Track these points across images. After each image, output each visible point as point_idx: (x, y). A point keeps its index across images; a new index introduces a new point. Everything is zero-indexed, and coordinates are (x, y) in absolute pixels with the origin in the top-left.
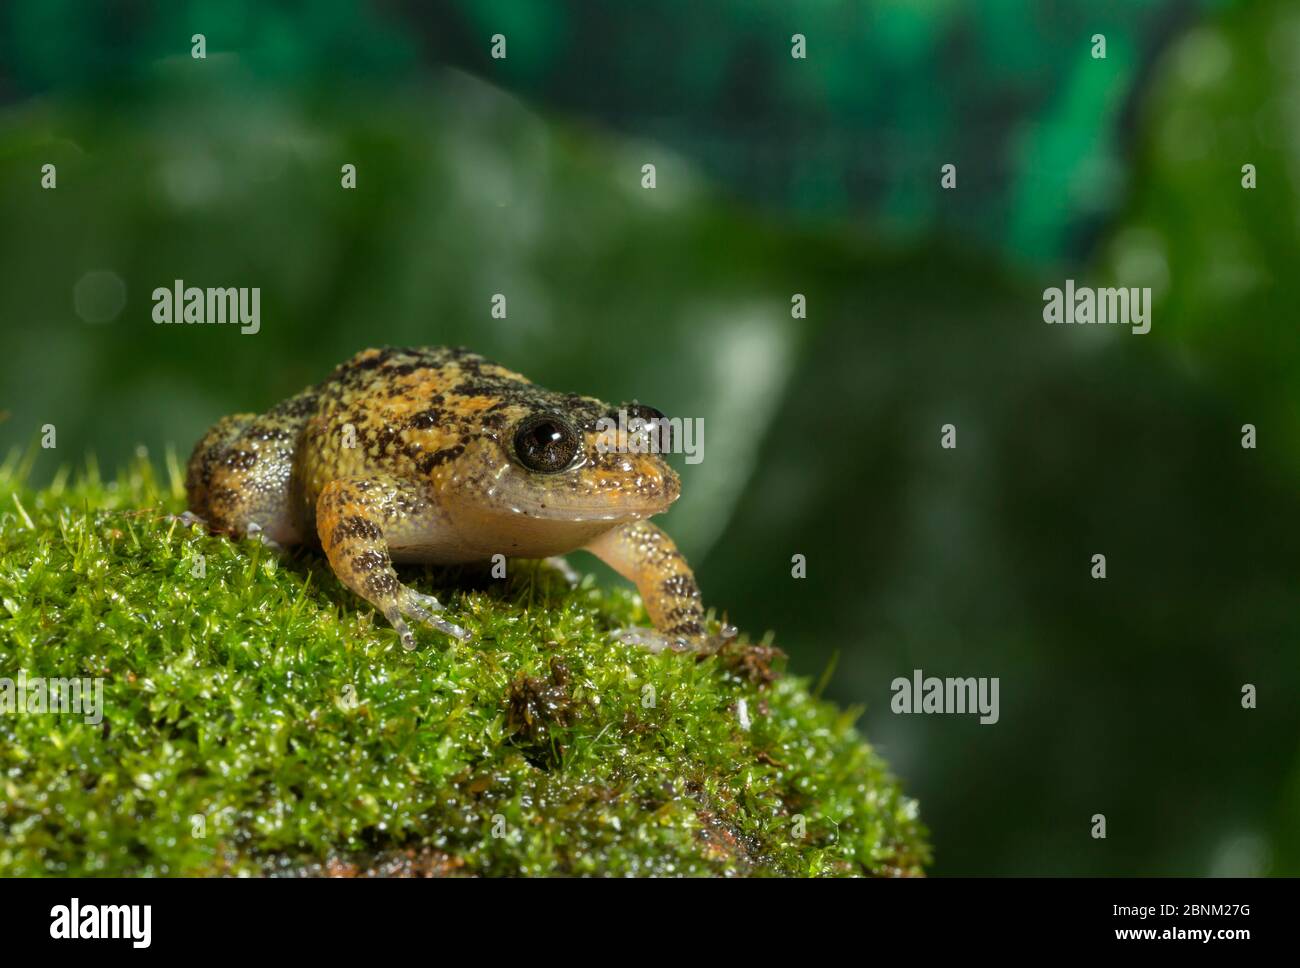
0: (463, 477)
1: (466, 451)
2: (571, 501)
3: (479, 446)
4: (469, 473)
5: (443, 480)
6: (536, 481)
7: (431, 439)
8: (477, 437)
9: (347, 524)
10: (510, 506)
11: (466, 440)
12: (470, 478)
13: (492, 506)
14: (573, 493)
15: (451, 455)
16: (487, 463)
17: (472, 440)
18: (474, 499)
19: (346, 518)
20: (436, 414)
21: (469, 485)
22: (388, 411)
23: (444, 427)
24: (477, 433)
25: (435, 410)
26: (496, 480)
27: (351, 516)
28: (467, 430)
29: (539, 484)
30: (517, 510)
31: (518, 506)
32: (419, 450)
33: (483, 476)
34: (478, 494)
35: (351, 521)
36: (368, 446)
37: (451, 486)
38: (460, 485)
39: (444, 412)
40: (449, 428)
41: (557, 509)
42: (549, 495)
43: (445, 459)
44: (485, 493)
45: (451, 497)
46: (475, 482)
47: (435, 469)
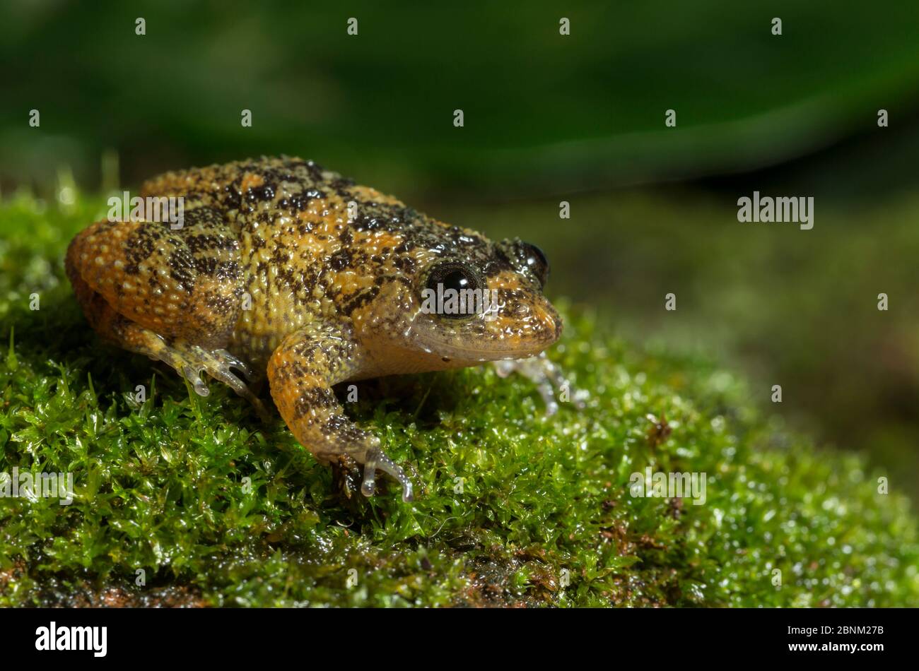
0: (380, 318)
1: (382, 293)
2: (478, 345)
3: (393, 289)
4: (386, 315)
5: (362, 321)
6: (445, 325)
7: (349, 281)
8: (391, 279)
9: (310, 395)
10: (422, 347)
11: (379, 281)
12: (388, 320)
13: (406, 345)
14: (481, 338)
15: (368, 298)
16: (402, 306)
17: (386, 281)
18: (391, 339)
19: (308, 390)
20: (347, 254)
21: (387, 326)
22: (307, 251)
23: (358, 268)
24: (391, 275)
25: (347, 249)
26: (410, 322)
27: (311, 387)
28: (382, 272)
29: (448, 328)
30: (428, 351)
31: (429, 347)
32: (339, 292)
33: (398, 318)
34: (394, 334)
35: (312, 392)
36: (296, 288)
37: (372, 327)
38: (379, 326)
39: (355, 251)
40: (363, 269)
41: (464, 351)
42: (458, 339)
43: (363, 302)
44: (401, 334)
45: (370, 337)
46: (392, 323)
47: (355, 311)
